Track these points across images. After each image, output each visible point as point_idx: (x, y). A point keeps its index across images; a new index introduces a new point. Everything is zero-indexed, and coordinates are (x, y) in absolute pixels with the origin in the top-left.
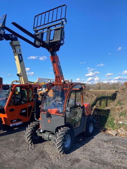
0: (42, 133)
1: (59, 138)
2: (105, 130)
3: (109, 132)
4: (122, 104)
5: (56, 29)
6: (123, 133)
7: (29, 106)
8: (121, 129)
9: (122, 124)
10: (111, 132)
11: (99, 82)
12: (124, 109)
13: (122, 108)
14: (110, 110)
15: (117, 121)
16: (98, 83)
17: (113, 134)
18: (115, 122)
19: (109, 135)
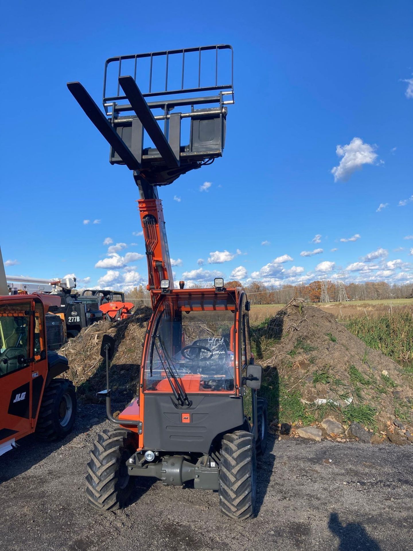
0: (154, 462)
1: (238, 468)
2: (286, 430)
3: (301, 433)
4: (311, 349)
5: (202, 115)
6: (336, 431)
7: (35, 375)
8: (329, 421)
9: (326, 404)
10: (306, 432)
11: (138, 287)
12: (320, 363)
13: (312, 361)
14: (275, 368)
15: (311, 399)
16: (136, 289)
17: (314, 437)
18: (304, 401)
19: (305, 441)
